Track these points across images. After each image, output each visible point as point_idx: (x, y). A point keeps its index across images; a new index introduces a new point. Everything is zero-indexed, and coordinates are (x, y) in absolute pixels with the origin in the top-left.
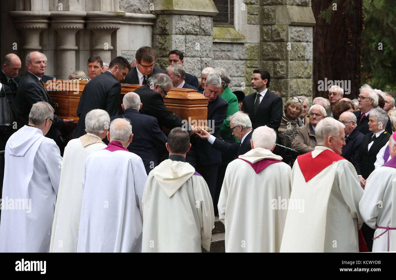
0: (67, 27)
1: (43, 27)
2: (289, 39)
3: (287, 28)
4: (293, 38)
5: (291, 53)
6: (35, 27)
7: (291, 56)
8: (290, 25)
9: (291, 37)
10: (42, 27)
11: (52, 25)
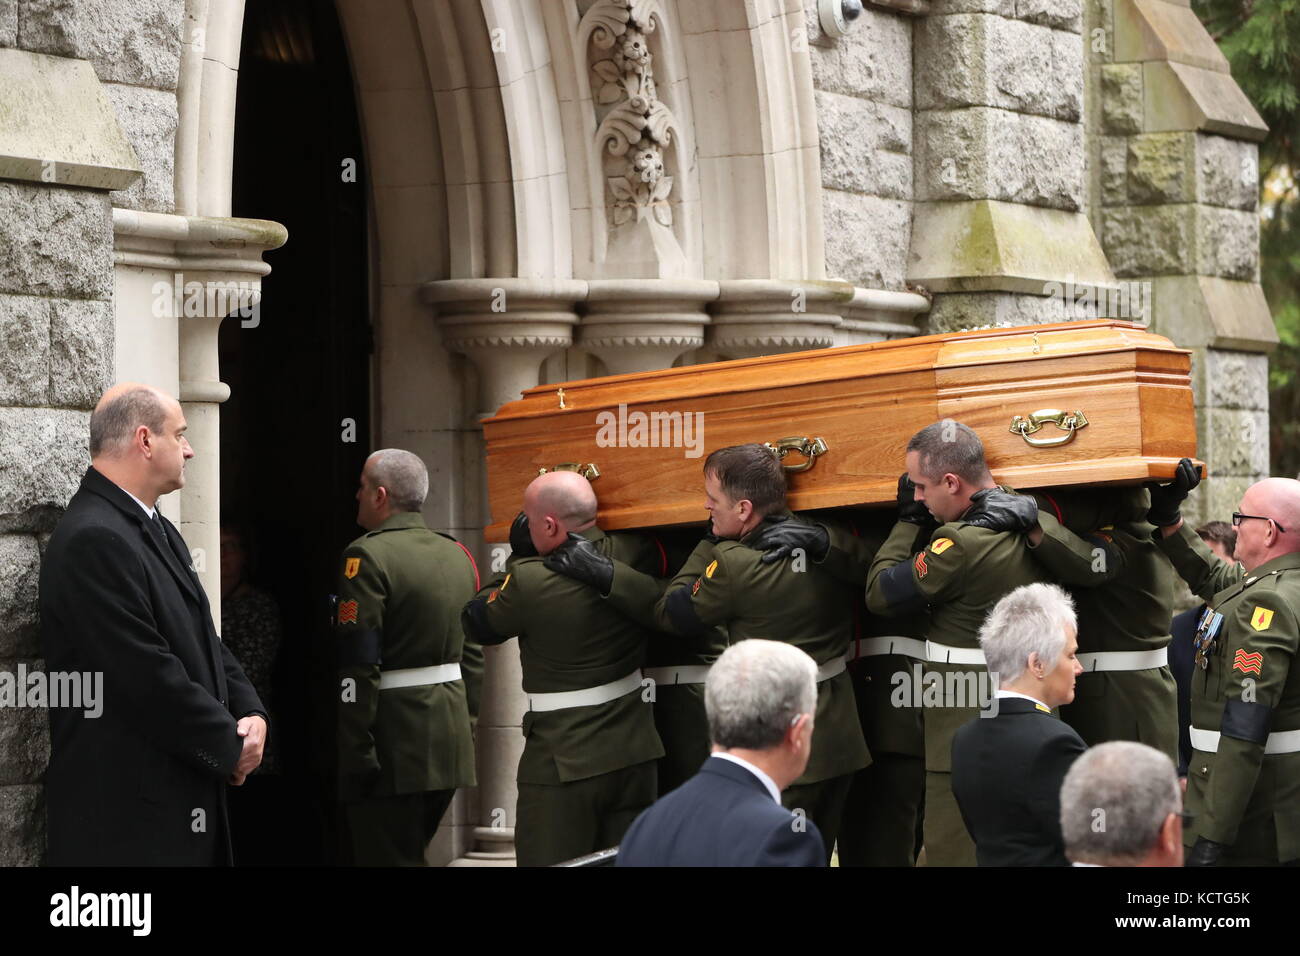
0: (650, 341)
1: (560, 340)
2: (1209, 398)
3: (1201, 358)
4: (1218, 396)
5: (1215, 450)
7: (1213, 461)
8: (1210, 348)
9: (1213, 392)
10: (547, 341)
11: (588, 333)
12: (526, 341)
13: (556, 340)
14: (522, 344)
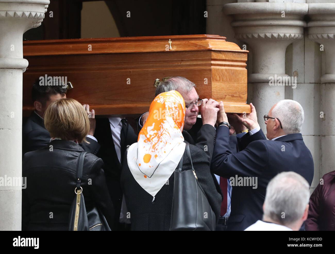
1: (293, 35)
6: (276, 35)
11: (312, 31)
12: (272, 36)
13: (290, 35)
14: (270, 37)
